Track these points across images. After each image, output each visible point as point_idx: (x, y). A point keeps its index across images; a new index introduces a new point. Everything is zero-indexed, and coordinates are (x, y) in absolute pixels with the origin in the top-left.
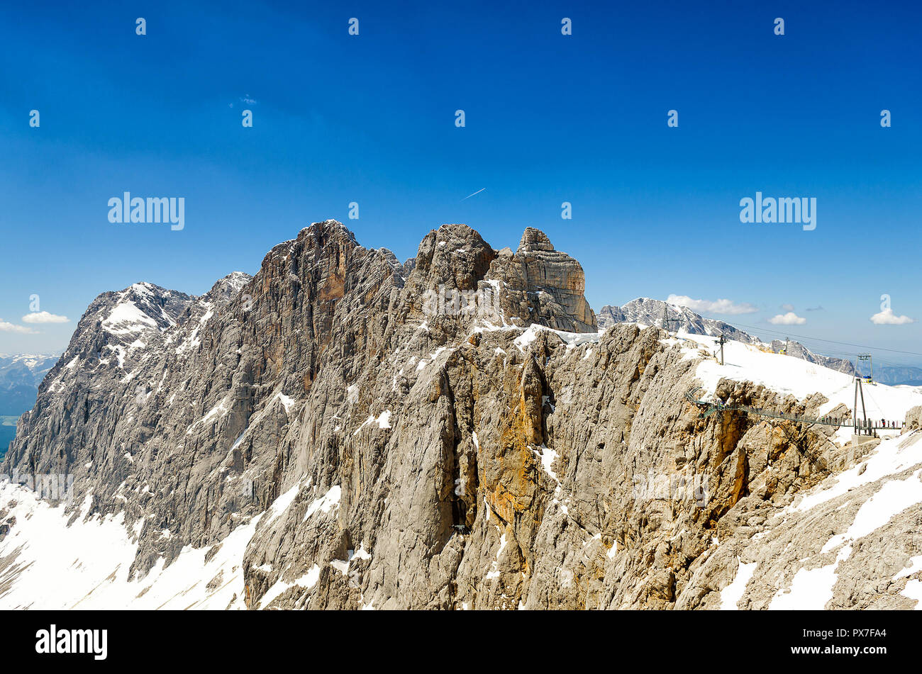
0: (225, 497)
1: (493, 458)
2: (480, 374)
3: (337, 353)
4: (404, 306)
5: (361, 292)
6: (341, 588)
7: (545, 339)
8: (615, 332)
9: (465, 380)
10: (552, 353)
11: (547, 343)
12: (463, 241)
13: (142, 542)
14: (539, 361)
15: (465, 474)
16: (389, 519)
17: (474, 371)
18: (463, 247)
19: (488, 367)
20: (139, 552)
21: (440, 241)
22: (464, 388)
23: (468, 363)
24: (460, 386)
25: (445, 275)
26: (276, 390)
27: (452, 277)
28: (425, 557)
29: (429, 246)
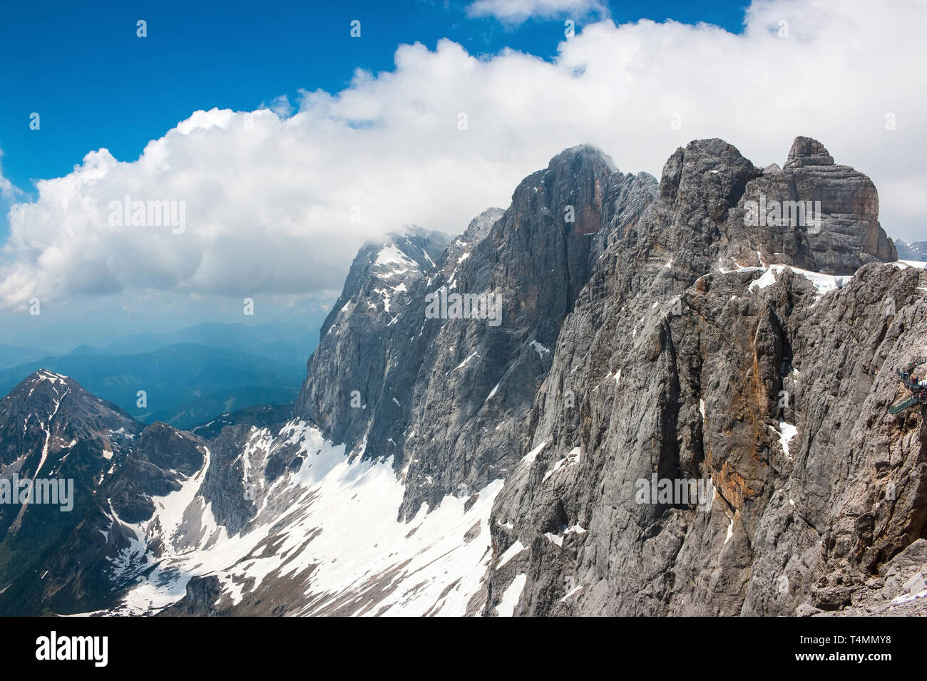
0: (481, 448)
1: (720, 431)
2: (710, 328)
3: (585, 296)
4: (646, 241)
5: (619, 224)
6: (553, 562)
7: (789, 283)
8: (866, 275)
9: (692, 334)
10: (798, 301)
11: (791, 288)
12: (717, 159)
13: (408, 485)
14: (780, 312)
15: (688, 448)
16: (603, 493)
17: (703, 324)
18: (717, 167)
19: (719, 319)
20: (406, 494)
21: (688, 161)
22: (690, 344)
23: (695, 313)
24: (685, 342)
25: (695, 202)
26: (531, 336)
27: (703, 205)
28: (638, 540)
29: (675, 168)
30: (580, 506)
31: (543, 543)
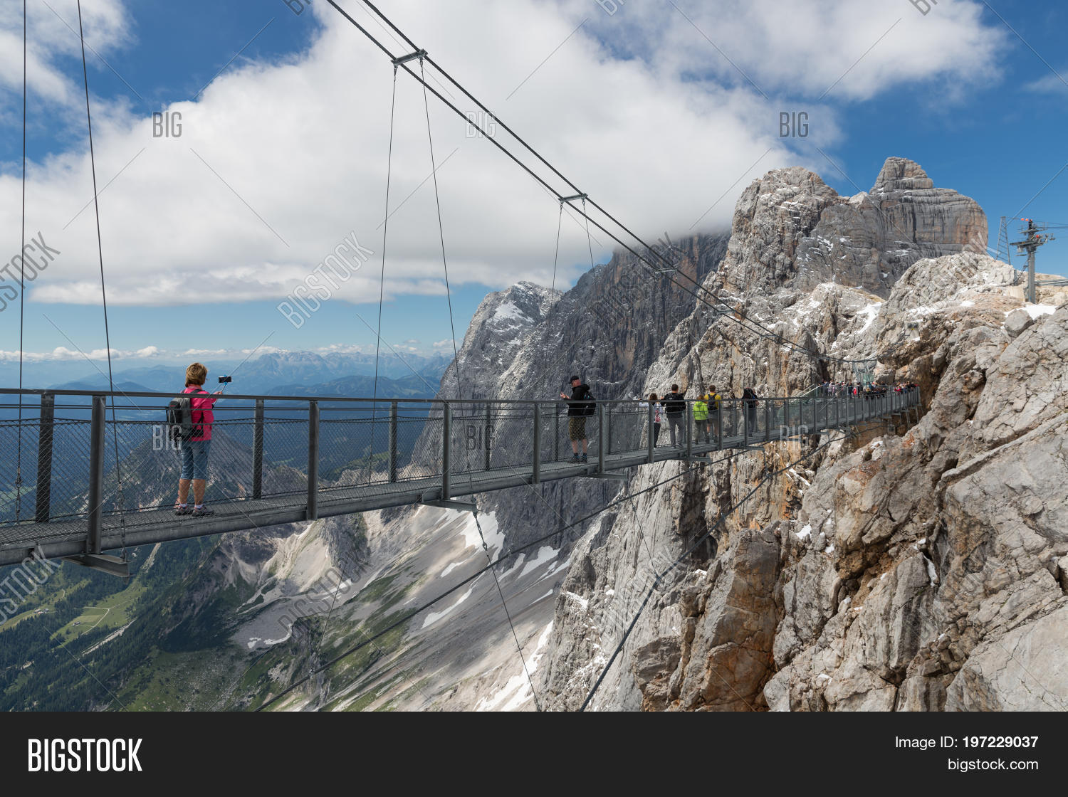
0: (576, 496)
1: (747, 482)
2: (744, 360)
3: (669, 345)
4: (715, 281)
6: (576, 624)
7: (835, 303)
9: (723, 368)
10: (845, 324)
11: (836, 310)
12: (795, 188)
13: (507, 532)
14: (819, 339)
15: (714, 501)
16: (625, 548)
17: (736, 357)
18: (795, 197)
19: (755, 349)
20: (505, 540)
21: (763, 193)
22: (721, 379)
23: (729, 344)
24: (716, 377)
25: (768, 236)
26: (628, 388)
27: (778, 239)
28: (655, 607)
29: (749, 201)
30: (608, 561)
31: (567, 602)
